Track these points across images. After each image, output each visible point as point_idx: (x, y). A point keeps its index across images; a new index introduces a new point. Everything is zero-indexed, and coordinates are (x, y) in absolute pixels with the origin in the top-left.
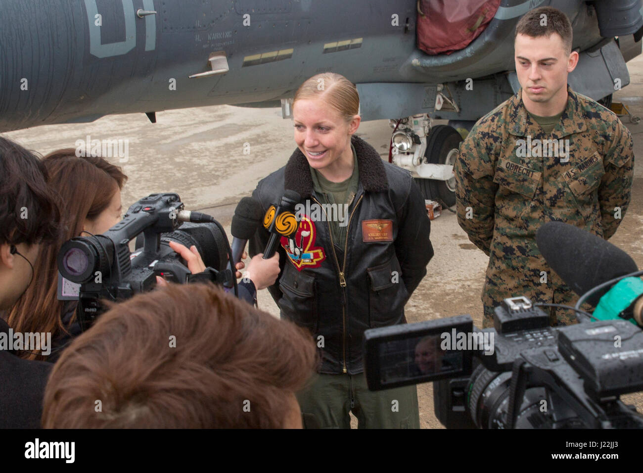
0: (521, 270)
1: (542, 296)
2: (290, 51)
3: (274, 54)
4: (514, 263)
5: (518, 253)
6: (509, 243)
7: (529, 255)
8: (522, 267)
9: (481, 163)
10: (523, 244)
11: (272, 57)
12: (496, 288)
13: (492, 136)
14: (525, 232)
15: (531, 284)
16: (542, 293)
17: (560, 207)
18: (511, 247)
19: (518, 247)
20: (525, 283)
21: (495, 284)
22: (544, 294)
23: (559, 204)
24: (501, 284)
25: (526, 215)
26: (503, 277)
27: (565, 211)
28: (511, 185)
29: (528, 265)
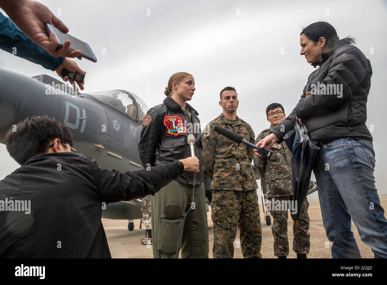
0: (230, 169)
1: (239, 178)
2: (121, 157)
3: (116, 155)
4: (227, 167)
5: (229, 163)
6: (224, 161)
7: (232, 163)
8: (231, 168)
9: (213, 133)
10: (230, 160)
11: (116, 156)
12: (221, 178)
13: (217, 124)
14: (230, 155)
15: (235, 174)
16: (238, 177)
17: (241, 147)
18: (225, 162)
19: (228, 161)
20: (232, 174)
21: (220, 177)
22: (239, 177)
23: (240, 145)
24: (222, 176)
25: (231, 149)
26: (223, 173)
27: (243, 148)
28: (225, 139)
29: (233, 167)
